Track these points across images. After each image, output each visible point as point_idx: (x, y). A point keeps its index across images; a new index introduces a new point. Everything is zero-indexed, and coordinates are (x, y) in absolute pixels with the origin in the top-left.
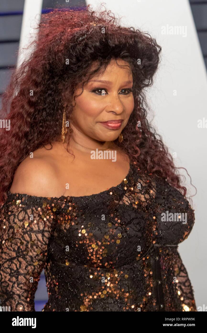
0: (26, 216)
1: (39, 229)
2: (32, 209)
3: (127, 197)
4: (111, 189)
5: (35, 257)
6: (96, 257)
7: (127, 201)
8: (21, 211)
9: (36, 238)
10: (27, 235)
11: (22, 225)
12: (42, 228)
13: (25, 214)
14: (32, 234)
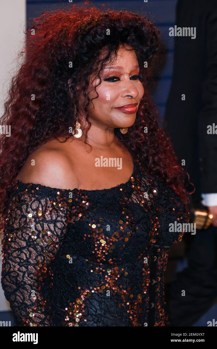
0: (40, 205)
1: (52, 219)
2: (46, 200)
3: (135, 195)
4: (120, 185)
5: (46, 247)
6: (102, 252)
7: (135, 200)
8: (35, 201)
9: (48, 228)
10: (39, 224)
11: (35, 214)
12: (54, 218)
13: (39, 204)
14: (44, 223)
